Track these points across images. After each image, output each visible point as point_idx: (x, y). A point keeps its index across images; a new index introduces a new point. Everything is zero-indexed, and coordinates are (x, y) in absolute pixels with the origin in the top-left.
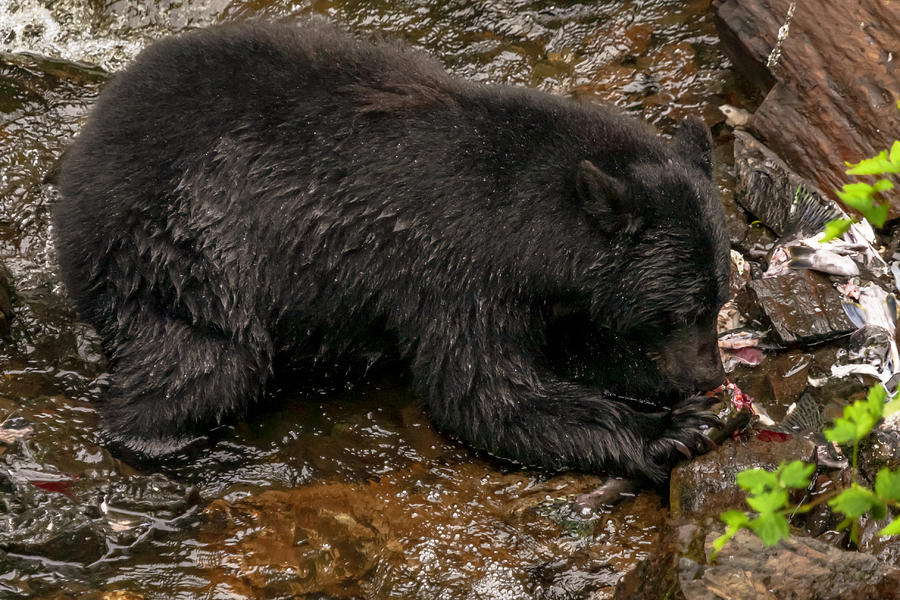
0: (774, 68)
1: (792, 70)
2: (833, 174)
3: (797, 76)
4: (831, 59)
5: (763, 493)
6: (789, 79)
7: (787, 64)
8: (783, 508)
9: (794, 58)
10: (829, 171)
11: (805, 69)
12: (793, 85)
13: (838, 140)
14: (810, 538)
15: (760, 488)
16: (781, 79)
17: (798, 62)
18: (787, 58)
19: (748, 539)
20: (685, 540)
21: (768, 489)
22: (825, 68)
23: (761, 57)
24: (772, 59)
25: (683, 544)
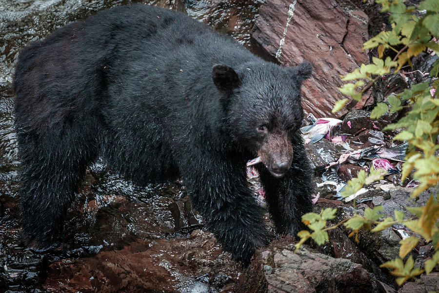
0: (279, 58)
1: (287, 58)
2: (309, 102)
3: (290, 61)
4: (304, 52)
5: (315, 222)
6: (286, 62)
7: (285, 56)
8: (324, 228)
9: (287, 53)
10: (307, 101)
11: (293, 57)
12: (288, 64)
13: (310, 87)
14: (320, 254)
15: (314, 220)
16: (282, 62)
17: (290, 55)
18: (285, 53)
19: (293, 256)
20: (265, 258)
21: (317, 221)
22: (302, 56)
23: (273, 54)
24: (278, 54)
25: (264, 259)
